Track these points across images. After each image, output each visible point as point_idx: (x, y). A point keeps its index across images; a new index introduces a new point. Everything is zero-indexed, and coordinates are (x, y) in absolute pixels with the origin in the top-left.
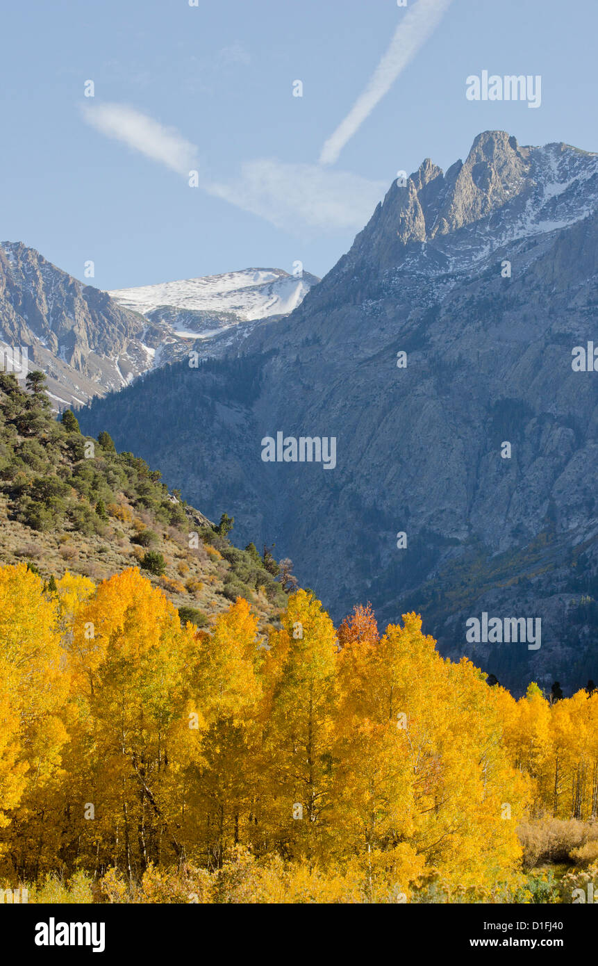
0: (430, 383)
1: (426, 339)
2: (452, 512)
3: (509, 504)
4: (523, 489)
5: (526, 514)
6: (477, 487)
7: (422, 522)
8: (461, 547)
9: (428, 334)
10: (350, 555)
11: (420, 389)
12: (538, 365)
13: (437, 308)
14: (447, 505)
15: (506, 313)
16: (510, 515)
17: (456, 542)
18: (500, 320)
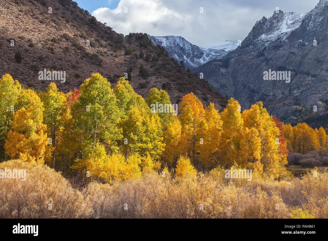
0: (264, 63)
1: (264, 54)
2: (269, 90)
3: (281, 87)
4: (284, 85)
5: (285, 90)
6: (274, 84)
7: (263, 92)
8: (271, 97)
9: (264, 53)
10: (248, 99)
11: (262, 64)
12: (287, 59)
13: (266, 48)
14: (268, 88)
15: (280, 48)
16: (281, 90)
17: (270, 96)
18: (279, 49)
